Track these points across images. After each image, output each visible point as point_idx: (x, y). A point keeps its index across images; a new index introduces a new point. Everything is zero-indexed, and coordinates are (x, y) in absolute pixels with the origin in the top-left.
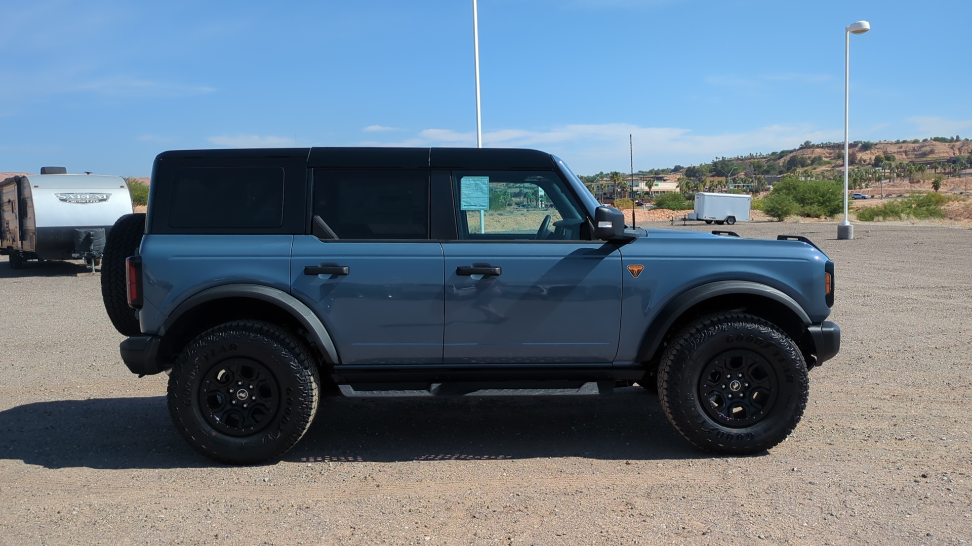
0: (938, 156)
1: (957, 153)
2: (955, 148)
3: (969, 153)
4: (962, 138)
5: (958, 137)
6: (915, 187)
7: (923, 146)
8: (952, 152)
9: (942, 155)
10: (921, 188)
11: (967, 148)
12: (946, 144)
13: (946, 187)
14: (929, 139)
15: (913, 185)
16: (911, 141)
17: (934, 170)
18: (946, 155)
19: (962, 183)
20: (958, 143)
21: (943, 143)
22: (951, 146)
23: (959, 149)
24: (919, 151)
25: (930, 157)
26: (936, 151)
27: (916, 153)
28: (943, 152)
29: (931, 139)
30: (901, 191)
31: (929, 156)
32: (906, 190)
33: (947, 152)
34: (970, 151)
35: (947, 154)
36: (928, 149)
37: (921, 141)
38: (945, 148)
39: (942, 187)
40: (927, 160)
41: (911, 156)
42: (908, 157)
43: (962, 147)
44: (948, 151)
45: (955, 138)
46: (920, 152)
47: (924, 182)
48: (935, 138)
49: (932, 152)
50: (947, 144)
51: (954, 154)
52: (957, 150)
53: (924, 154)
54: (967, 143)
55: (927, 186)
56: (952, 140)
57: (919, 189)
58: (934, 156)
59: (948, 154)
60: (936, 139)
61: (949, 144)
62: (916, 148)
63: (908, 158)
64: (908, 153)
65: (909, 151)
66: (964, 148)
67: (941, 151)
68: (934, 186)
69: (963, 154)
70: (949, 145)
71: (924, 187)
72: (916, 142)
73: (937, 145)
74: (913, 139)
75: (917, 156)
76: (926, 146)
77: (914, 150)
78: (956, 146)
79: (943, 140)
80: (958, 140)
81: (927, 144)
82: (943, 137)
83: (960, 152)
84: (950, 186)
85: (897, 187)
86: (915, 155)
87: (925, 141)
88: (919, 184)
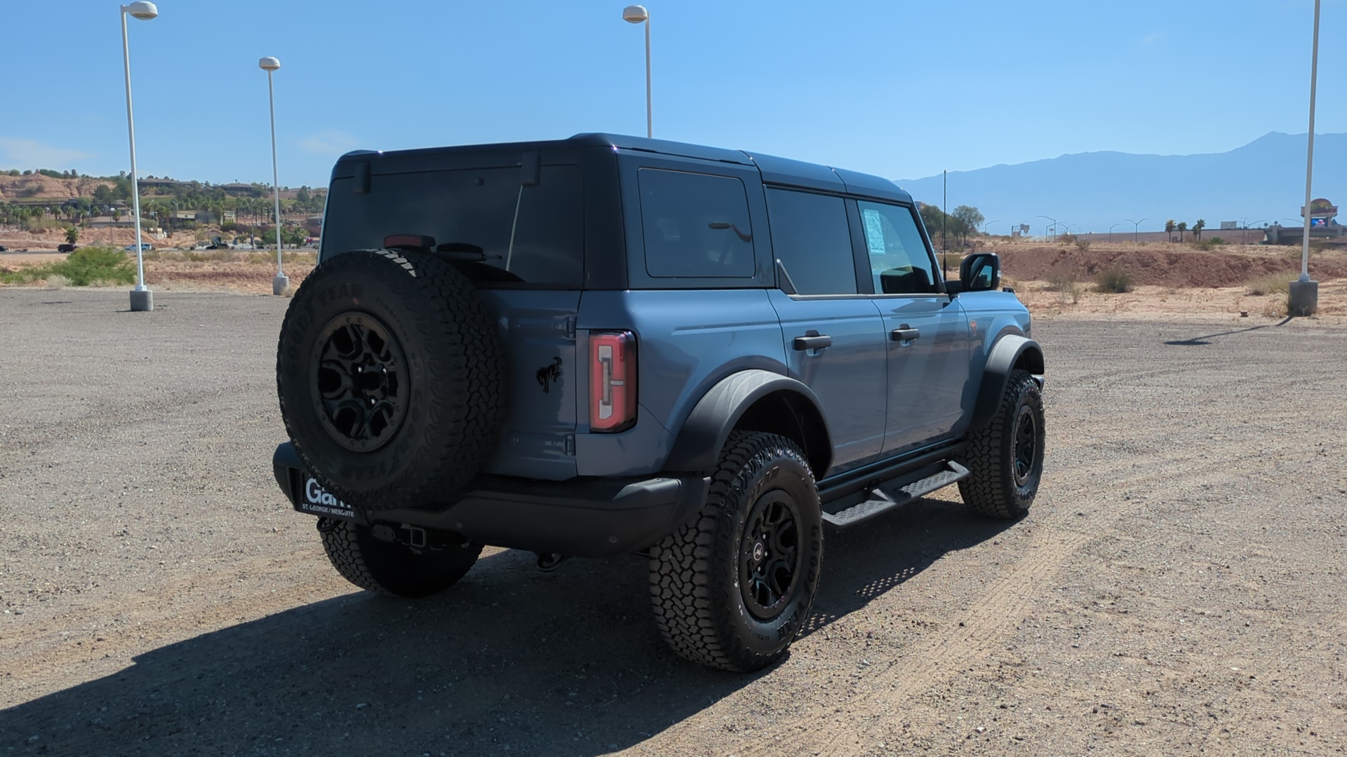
0: (50, 196)
1: (75, 192)
2: (72, 187)
3: (93, 195)
4: (79, 174)
5: (74, 172)
6: (39, 239)
7: (27, 181)
8: (69, 192)
9: (55, 195)
10: (48, 240)
11: (88, 187)
12: (59, 180)
13: (83, 241)
14: (33, 172)
15: (35, 235)
16: (7, 171)
17: (54, 215)
18: (60, 195)
19: (104, 235)
20: (76, 180)
21: (56, 179)
22: (66, 183)
23: (78, 188)
24: (22, 187)
25: (39, 197)
26: (47, 189)
27: (17, 190)
28: (56, 191)
29: (37, 171)
30: (21, 243)
31: (37, 196)
32: (28, 242)
33: (61, 192)
34: (94, 193)
35: (62, 194)
36: (34, 185)
37: (21, 173)
38: (59, 186)
39: (79, 240)
40: (35, 202)
41: (10, 193)
42: (6, 194)
43: (82, 185)
44: (63, 190)
45: (70, 173)
46: (24, 189)
47: (51, 231)
48: (41, 170)
49: (40, 189)
50: (61, 180)
51: (72, 194)
52: (75, 189)
53: (30, 193)
54: (88, 181)
55: (56, 238)
56: (66, 176)
57: (46, 242)
58: (44, 195)
59: (64, 195)
60: (43, 172)
61: (63, 180)
62: (17, 183)
63: (6, 197)
64: (6, 189)
65: (7, 187)
66: (84, 187)
67: (53, 189)
68: (68, 238)
69: (83, 196)
70: (63, 182)
71: (53, 240)
72: (14, 173)
73: (47, 181)
74: (10, 169)
75: (19, 195)
76: (31, 181)
77: (14, 185)
78: (73, 185)
79: (53, 174)
80: (74, 175)
81: (32, 178)
82: (53, 170)
83: (80, 193)
84: (88, 239)
85: (12, 237)
86: (16, 192)
87: (27, 173)
88: (44, 235)
